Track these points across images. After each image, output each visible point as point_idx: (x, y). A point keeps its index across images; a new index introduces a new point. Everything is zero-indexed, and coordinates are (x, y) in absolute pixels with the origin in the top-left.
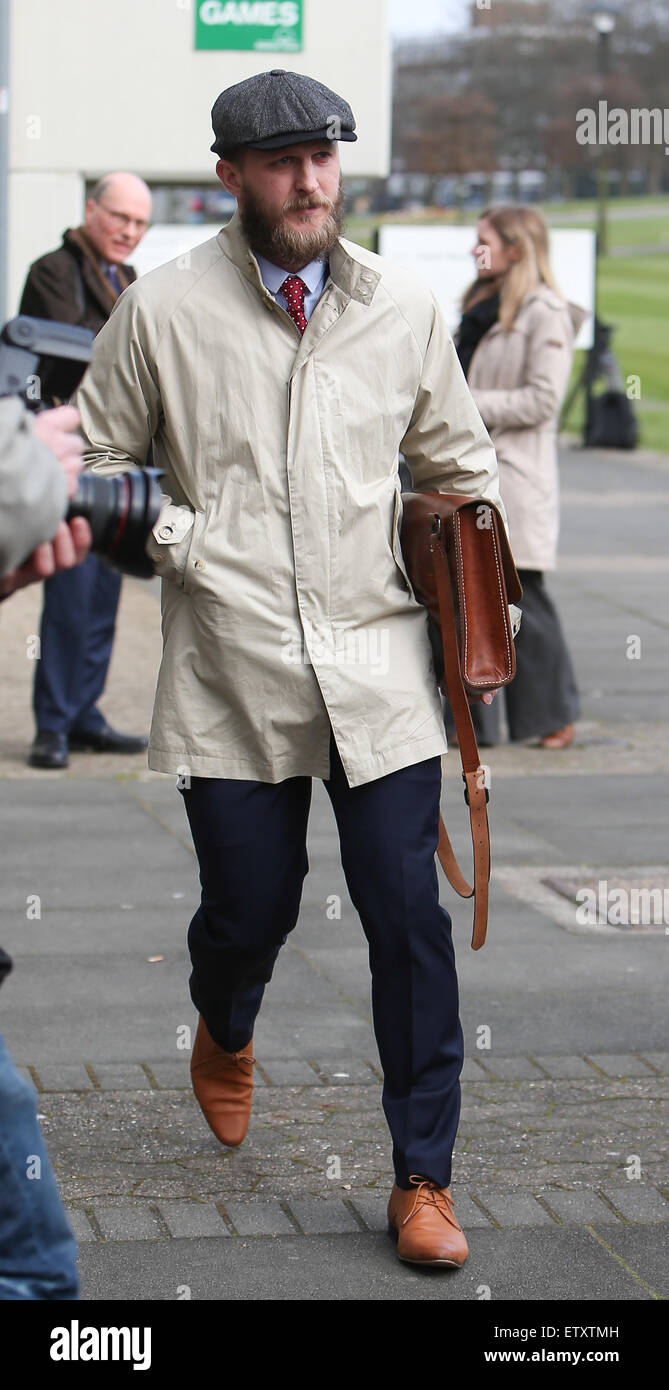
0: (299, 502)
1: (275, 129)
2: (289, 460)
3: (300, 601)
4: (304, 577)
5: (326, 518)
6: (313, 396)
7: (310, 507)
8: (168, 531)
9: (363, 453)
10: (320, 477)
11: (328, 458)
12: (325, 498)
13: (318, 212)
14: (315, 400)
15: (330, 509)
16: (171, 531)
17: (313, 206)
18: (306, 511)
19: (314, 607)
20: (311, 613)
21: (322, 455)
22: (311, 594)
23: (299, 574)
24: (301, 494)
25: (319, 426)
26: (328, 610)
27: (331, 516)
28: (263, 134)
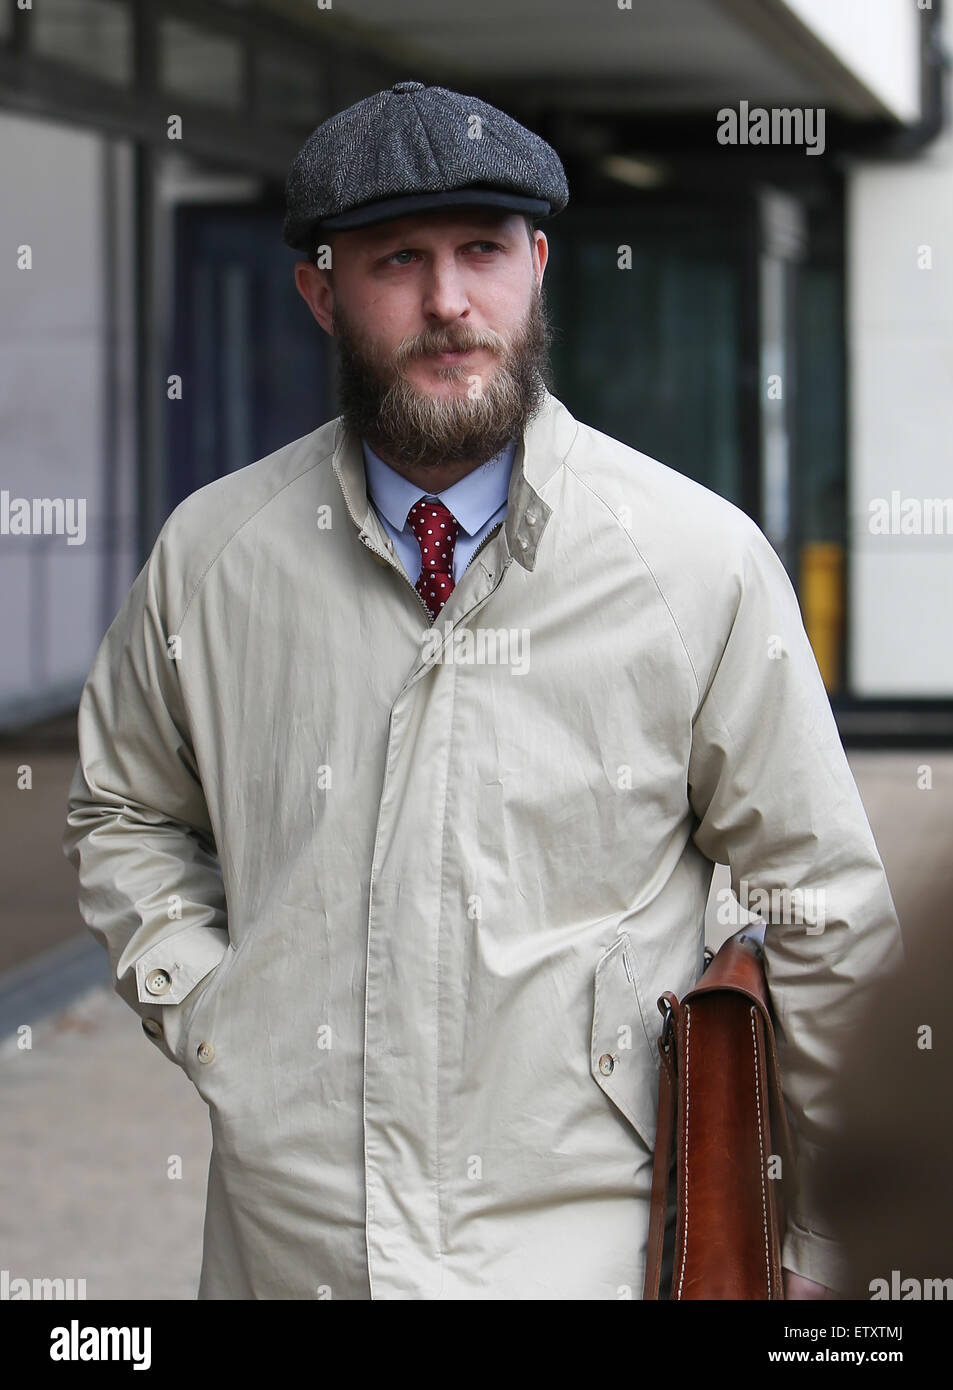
0: (382, 949)
1: (369, 190)
2: (376, 865)
3: (368, 1143)
4: (379, 1096)
5: (433, 988)
6: (440, 744)
7: (403, 963)
8: (163, 978)
9: (547, 862)
10: (429, 906)
11: (452, 870)
12: (435, 947)
13: (477, 359)
14: (444, 751)
15: (444, 970)
16: (168, 979)
17: (462, 348)
18: (393, 969)
19: (399, 1160)
20: (391, 1170)
21: (438, 862)
22: (393, 1133)
23: (371, 1089)
24: (388, 935)
25: (440, 804)
26: (432, 1169)
27: (444, 985)
28: (347, 200)
